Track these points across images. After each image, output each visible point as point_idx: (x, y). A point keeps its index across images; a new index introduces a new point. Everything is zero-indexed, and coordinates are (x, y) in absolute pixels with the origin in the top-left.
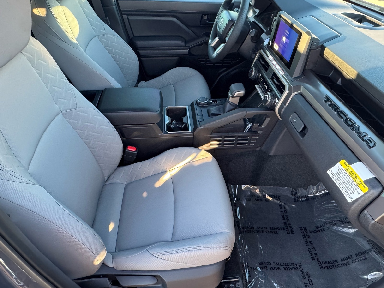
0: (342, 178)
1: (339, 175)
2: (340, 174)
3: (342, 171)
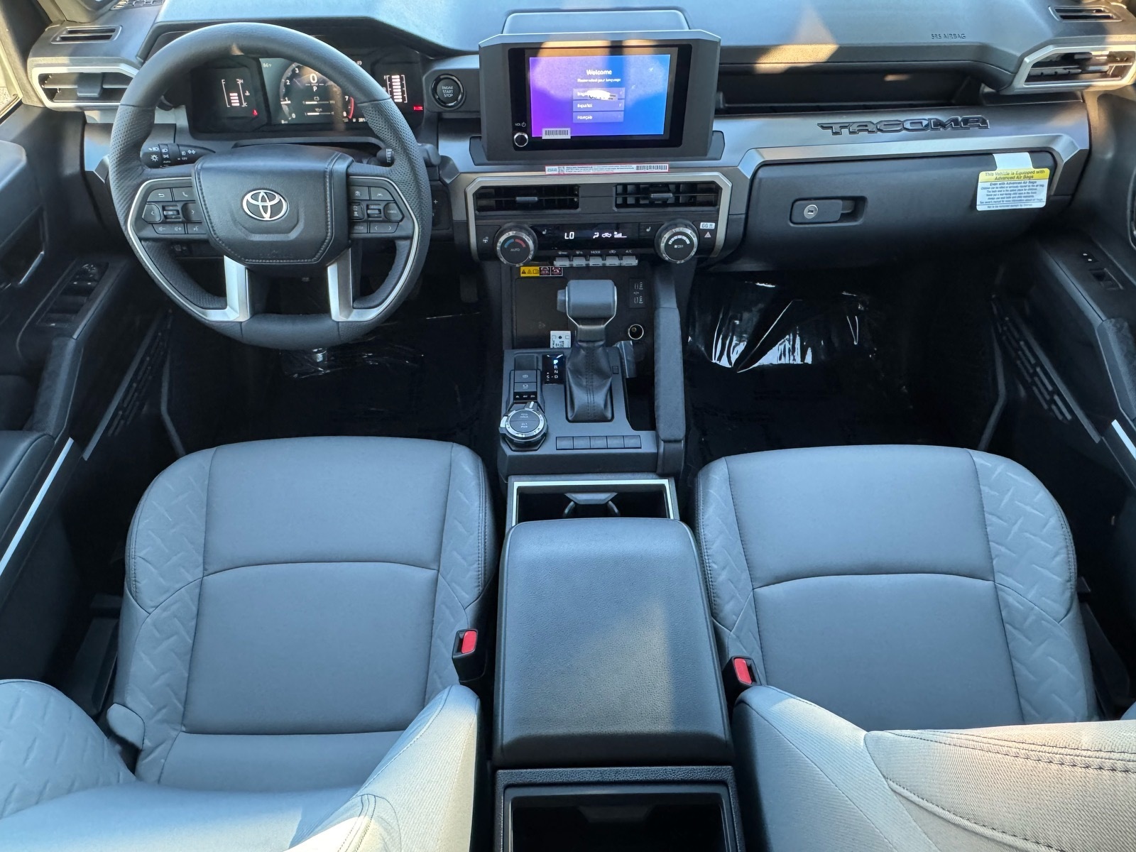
0: (1003, 195)
1: (995, 195)
2: (995, 193)
3: (994, 186)
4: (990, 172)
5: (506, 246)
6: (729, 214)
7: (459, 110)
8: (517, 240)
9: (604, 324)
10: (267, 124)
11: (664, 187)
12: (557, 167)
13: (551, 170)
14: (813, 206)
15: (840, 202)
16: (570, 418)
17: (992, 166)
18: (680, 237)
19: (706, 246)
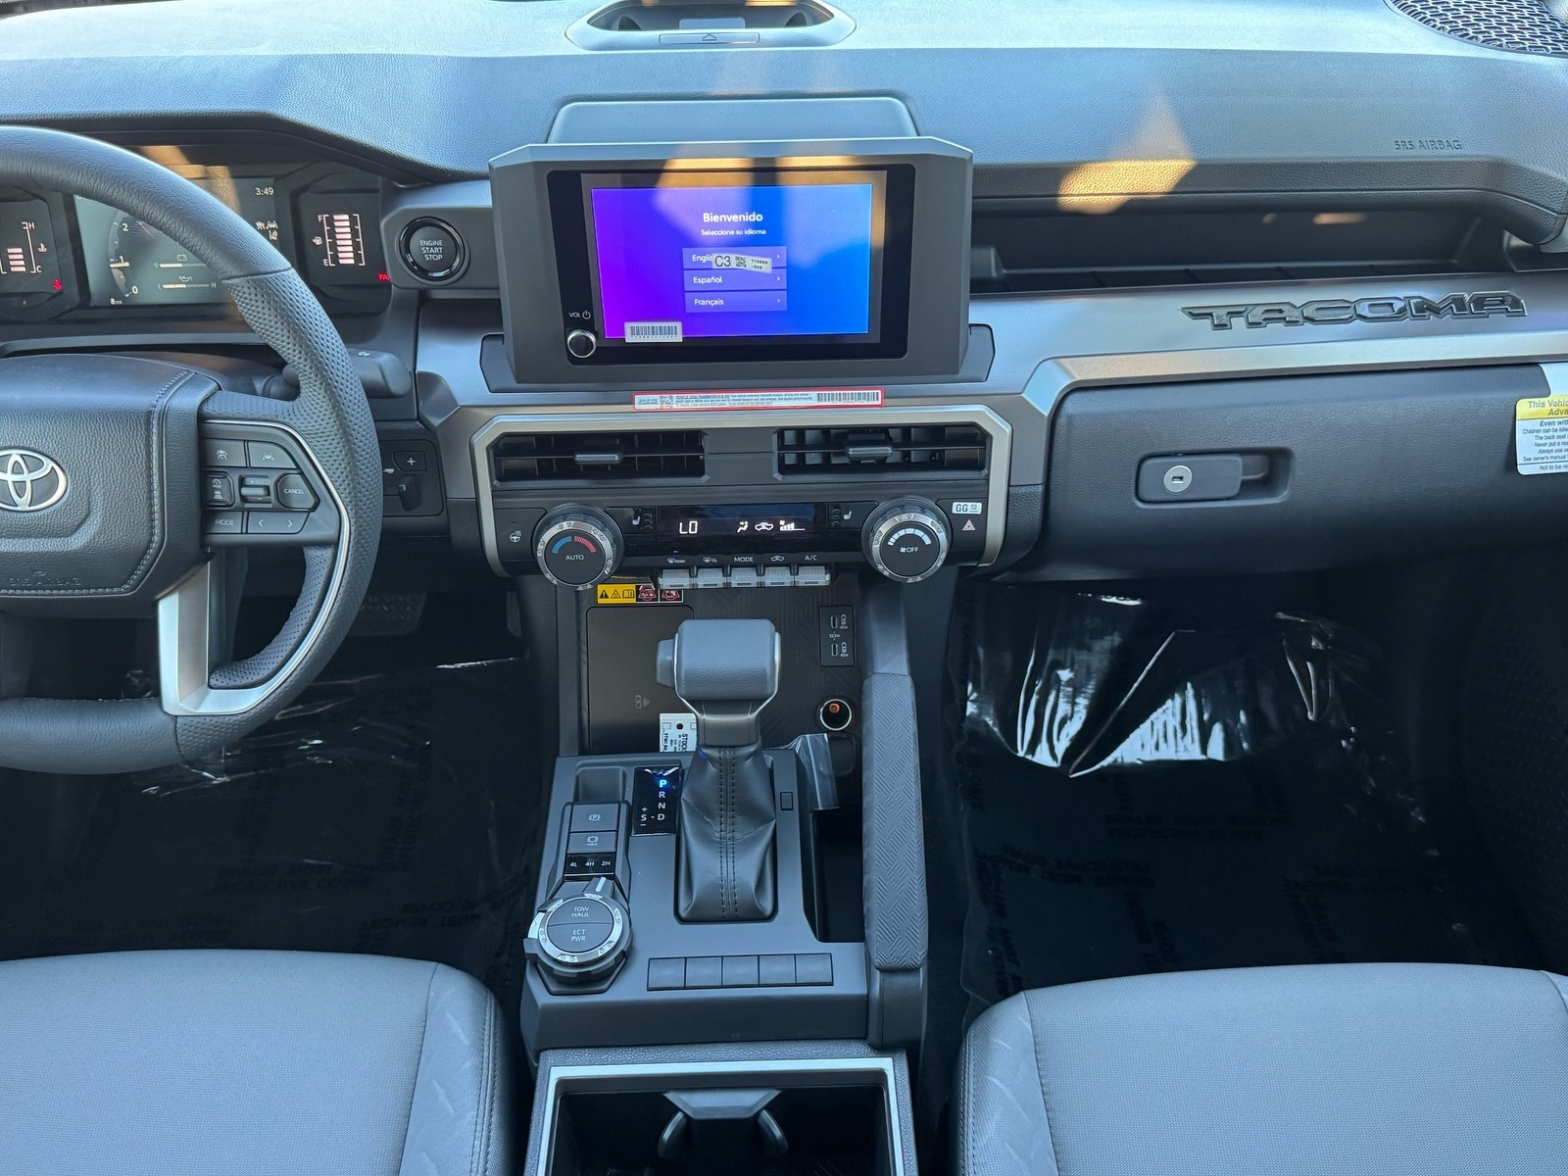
1: (1551, 444)
2: (1552, 441)
3: (1547, 427)
4: (1536, 400)
5: (555, 550)
6: (1009, 486)
7: (455, 285)
8: (577, 539)
9: (753, 711)
10: (80, 307)
11: (877, 434)
12: (657, 397)
13: (646, 402)
14: (1182, 469)
15: (1238, 459)
16: (683, 914)
17: (1542, 389)
18: (910, 531)
19: (966, 548)
